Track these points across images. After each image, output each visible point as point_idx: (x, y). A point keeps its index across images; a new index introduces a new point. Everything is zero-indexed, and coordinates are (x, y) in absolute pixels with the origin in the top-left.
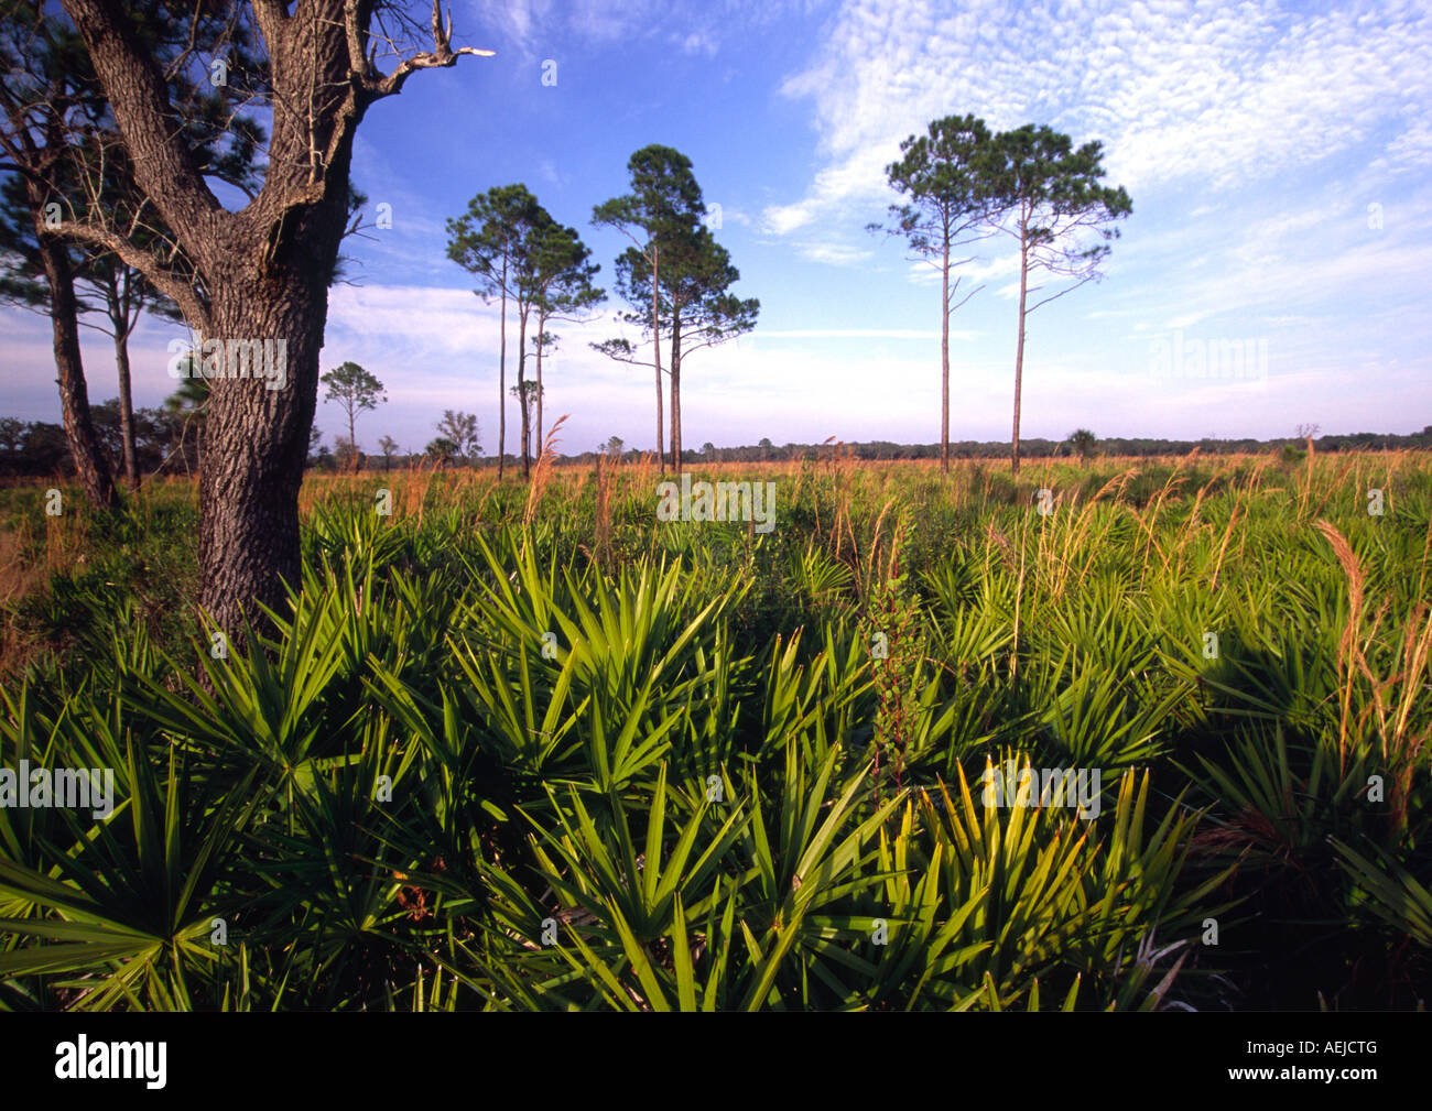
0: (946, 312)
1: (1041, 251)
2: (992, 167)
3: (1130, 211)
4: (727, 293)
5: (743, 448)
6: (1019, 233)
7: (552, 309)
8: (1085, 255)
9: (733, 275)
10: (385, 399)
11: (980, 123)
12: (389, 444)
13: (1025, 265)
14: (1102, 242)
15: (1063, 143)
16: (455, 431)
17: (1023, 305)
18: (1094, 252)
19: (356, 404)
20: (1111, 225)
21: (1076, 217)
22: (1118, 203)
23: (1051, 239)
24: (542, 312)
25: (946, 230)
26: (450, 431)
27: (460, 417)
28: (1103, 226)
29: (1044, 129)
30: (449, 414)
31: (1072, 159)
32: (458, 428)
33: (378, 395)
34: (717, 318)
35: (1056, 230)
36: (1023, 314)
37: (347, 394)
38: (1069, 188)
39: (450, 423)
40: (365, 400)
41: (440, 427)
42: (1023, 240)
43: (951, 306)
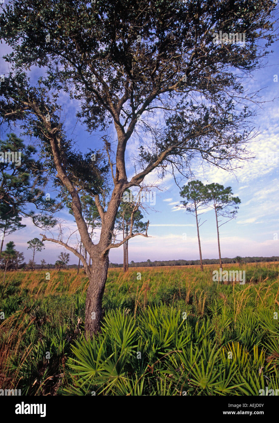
0: (198, 227)
1: (220, 212)
2: (205, 192)
3: (240, 202)
4: (140, 221)
5: (142, 262)
6: (214, 208)
7: (95, 226)
8: (231, 213)
9: (142, 217)
10: (44, 249)
11: (200, 182)
12: (44, 262)
13: (216, 215)
14: (235, 210)
15: (222, 187)
16: (63, 258)
17: (217, 225)
18: (233, 212)
19: (36, 250)
20: (237, 205)
21: (228, 204)
22: (237, 200)
23: (222, 209)
24: (93, 227)
25: (195, 207)
26: (62, 258)
27: (65, 254)
28: (234, 206)
29: (217, 184)
30: (62, 253)
31: (224, 191)
32: (64, 257)
33: (43, 247)
34: (137, 228)
35: (223, 207)
36: (218, 227)
37: (34, 247)
38: (225, 197)
39: (62, 256)
40: (39, 249)
41: (59, 257)
42: (215, 209)
43: (199, 225)
